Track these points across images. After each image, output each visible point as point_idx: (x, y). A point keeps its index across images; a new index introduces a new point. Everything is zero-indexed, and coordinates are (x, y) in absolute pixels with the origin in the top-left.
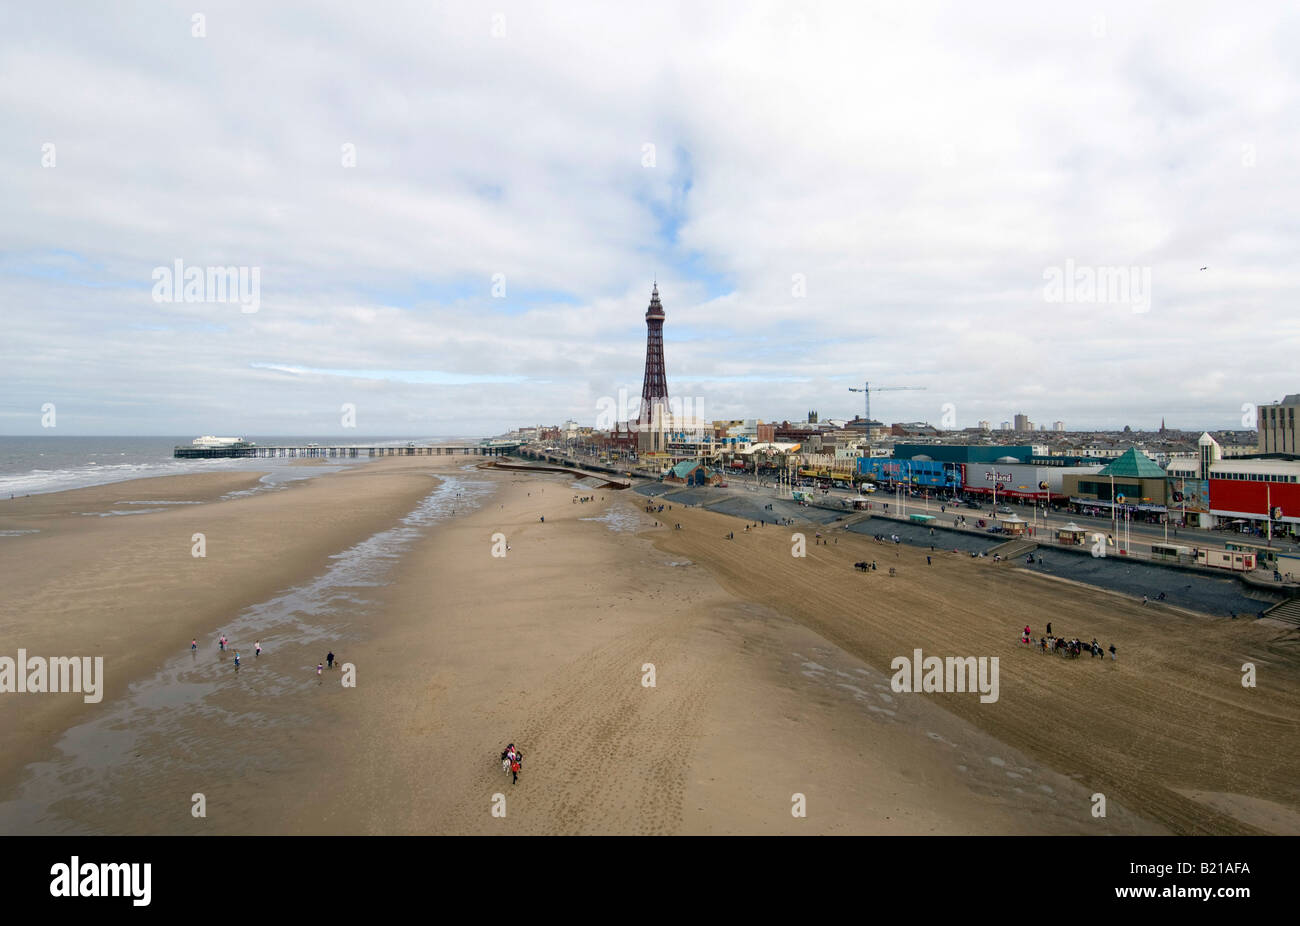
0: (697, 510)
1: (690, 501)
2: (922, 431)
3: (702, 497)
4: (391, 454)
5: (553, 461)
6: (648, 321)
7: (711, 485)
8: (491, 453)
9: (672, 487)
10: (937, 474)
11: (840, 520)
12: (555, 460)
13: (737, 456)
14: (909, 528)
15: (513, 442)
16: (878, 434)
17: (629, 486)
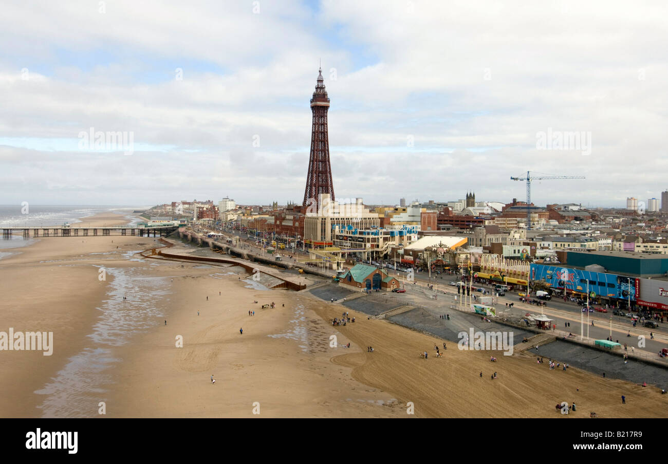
0: (379, 321)
1: (372, 309)
2: (577, 214)
3: (384, 306)
4: (46, 235)
5: (218, 249)
6: (313, 108)
7: (388, 289)
8: (148, 233)
9: (350, 292)
10: (611, 286)
11: (526, 341)
12: (220, 248)
13: (407, 252)
14: (596, 354)
15: (171, 222)
16: (537, 219)
17: (304, 287)
